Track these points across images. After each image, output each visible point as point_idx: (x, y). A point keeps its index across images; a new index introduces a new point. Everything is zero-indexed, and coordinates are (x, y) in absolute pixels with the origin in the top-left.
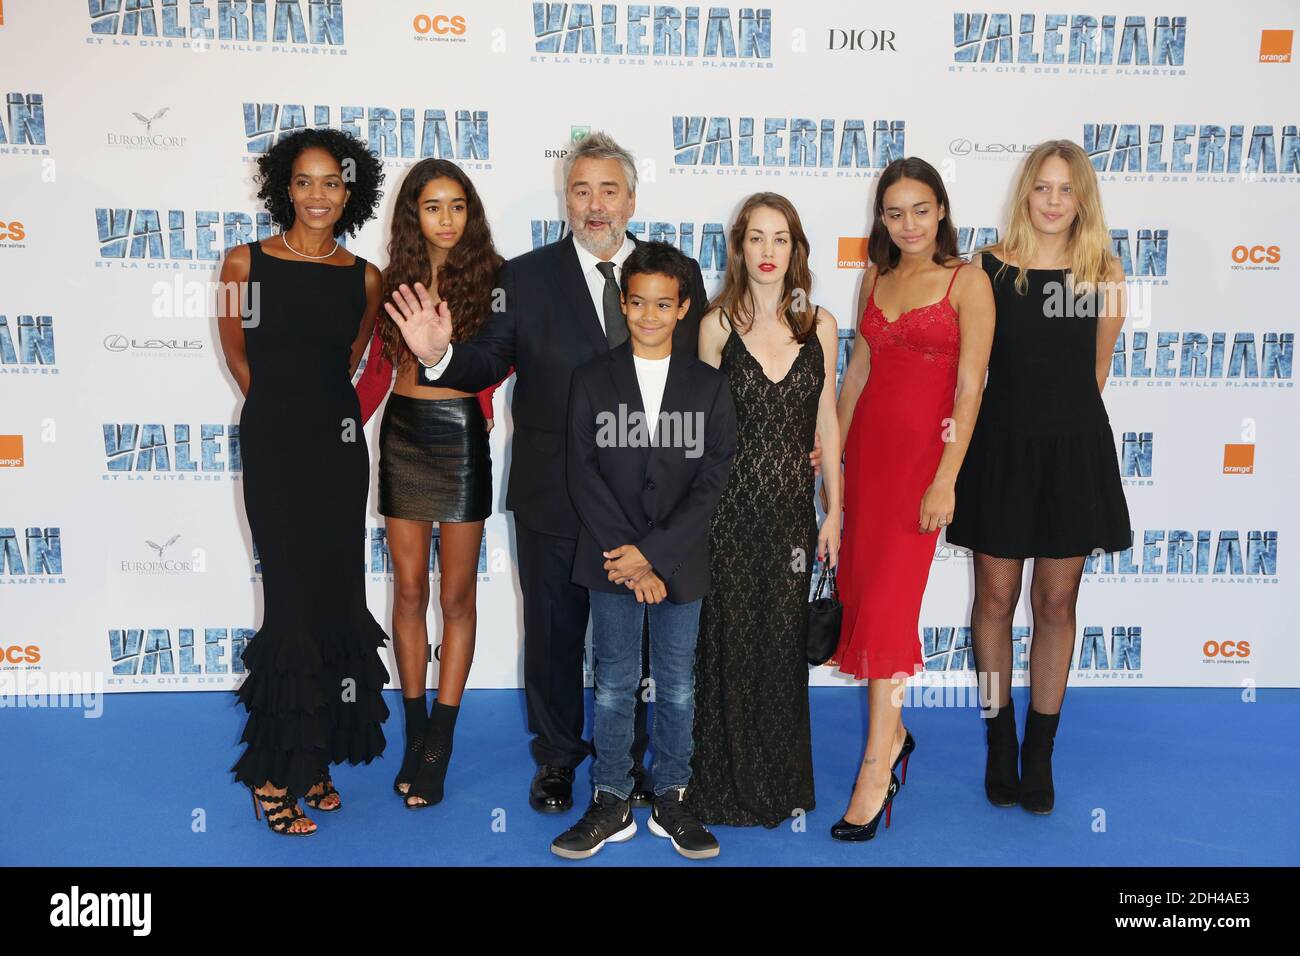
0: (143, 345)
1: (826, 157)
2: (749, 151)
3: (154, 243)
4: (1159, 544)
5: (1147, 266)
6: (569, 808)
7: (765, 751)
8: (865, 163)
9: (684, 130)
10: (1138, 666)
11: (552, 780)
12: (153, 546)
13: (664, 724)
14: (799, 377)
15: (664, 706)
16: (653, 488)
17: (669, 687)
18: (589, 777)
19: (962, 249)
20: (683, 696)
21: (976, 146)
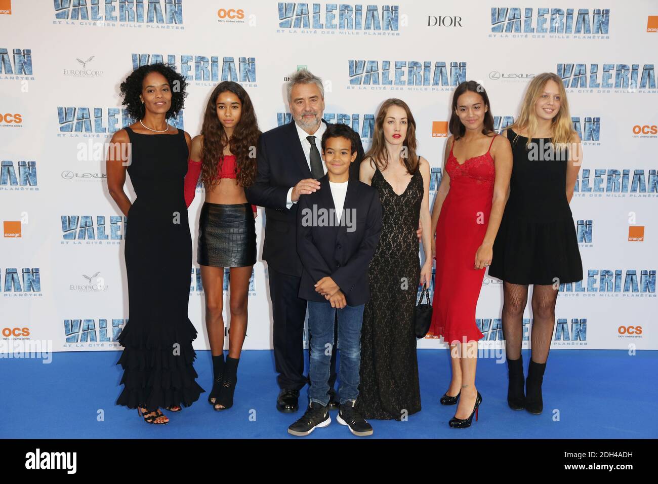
0: (81, 176)
1: (426, 80)
2: (387, 77)
3: (87, 124)
4: (595, 277)
5: (589, 136)
6: (297, 410)
7: (396, 382)
8: (446, 83)
9: (354, 67)
10: (585, 339)
11: (288, 396)
12: (86, 277)
13: (345, 367)
14: (411, 192)
15: (345, 359)
16: (340, 248)
17: (348, 349)
18: (307, 395)
19: (495, 127)
20: (355, 354)
21: (503, 75)
